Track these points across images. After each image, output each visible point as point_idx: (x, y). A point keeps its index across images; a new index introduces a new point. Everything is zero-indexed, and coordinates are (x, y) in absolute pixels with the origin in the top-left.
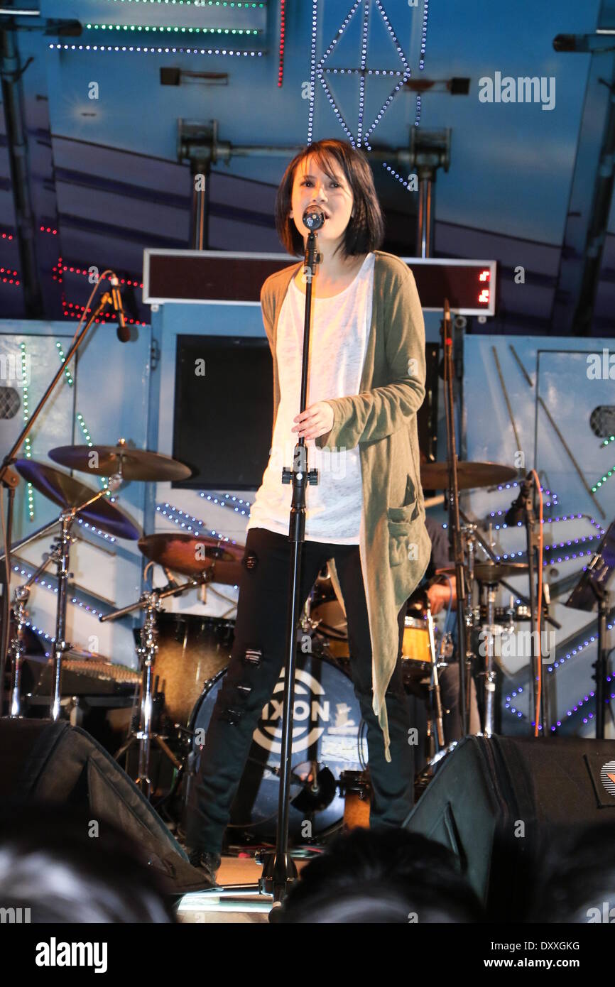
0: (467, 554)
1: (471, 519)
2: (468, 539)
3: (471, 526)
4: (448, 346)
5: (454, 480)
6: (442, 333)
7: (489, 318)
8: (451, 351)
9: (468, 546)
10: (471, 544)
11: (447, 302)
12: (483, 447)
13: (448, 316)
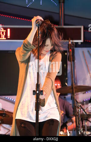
0: (78, 113)
1: (79, 102)
2: (78, 108)
3: (79, 104)
4: (70, 52)
5: (73, 91)
6: (68, 48)
7: (81, 43)
8: (71, 53)
9: (78, 110)
10: (79, 110)
11: (70, 39)
12: (81, 81)
13: (70, 43)
